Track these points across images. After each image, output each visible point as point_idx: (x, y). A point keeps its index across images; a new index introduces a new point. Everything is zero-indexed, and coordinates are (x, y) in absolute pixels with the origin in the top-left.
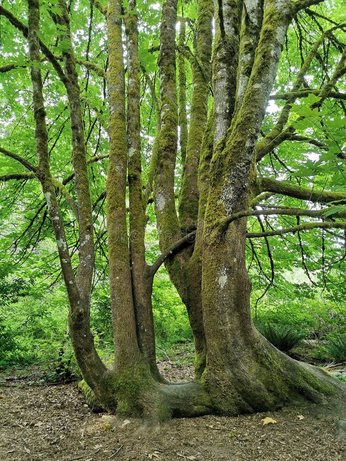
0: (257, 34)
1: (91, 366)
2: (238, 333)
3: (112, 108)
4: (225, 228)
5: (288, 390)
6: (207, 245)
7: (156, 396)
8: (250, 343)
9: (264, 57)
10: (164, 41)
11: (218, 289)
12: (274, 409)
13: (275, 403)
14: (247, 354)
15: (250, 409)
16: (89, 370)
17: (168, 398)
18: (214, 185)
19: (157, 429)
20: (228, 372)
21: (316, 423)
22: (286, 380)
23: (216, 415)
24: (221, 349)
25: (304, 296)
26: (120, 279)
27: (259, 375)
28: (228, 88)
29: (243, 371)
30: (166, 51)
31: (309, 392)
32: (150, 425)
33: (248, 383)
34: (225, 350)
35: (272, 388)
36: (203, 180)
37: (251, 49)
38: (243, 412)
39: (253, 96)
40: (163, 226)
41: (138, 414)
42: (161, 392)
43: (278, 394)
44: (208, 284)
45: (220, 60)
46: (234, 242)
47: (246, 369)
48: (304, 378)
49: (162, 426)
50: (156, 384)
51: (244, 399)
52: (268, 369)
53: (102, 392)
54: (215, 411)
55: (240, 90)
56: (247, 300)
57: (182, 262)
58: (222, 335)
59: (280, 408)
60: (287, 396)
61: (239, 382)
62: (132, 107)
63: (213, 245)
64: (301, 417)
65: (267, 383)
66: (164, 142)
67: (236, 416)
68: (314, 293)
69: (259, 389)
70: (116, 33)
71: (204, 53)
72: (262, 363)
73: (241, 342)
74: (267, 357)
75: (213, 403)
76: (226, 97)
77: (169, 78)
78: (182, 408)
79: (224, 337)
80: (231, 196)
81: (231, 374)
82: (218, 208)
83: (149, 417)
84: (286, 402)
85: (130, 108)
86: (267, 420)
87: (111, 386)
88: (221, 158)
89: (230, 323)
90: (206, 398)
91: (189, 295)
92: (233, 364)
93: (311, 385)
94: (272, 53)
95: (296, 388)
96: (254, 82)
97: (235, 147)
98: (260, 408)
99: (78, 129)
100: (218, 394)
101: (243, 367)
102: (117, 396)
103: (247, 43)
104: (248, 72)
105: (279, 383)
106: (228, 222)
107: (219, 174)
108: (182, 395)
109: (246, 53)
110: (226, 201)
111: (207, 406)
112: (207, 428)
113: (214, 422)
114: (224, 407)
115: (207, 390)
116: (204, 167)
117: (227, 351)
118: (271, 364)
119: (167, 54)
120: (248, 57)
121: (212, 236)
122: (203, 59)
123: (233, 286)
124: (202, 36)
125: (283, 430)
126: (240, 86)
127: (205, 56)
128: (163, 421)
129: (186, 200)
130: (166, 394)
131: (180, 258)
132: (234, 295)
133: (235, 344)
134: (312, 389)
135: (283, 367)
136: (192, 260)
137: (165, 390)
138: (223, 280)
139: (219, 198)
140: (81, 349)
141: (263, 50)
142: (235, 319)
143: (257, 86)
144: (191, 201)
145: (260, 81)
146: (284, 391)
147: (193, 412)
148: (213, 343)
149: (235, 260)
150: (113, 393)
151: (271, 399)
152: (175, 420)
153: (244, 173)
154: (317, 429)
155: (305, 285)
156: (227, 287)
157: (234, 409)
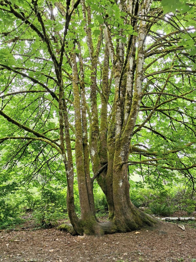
0: (131, 100)
1: (74, 217)
2: (126, 203)
3: (77, 117)
4: (121, 166)
5: (142, 222)
6: (115, 172)
7: (98, 227)
8: (130, 206)
9: (134, 109)
10: (92, 88)
11: (119, 187)
12: (138, 229)
13: (138, 227)
14: (129, 210)
15: (130, 230)
16: (73, 219)
17: (103, 227)
18: (117, 150)
19: (101, 238)
20: (123, 217)
21: (152, 232)
22: (142, 219)
23: (119, 232)
24: (120, 209)
25: (139, 187)
26: (83, 184)
27: (133, 217)
28: (121, 115)
29: (128, 216)
30: (93, 92)
31: (149, 223)
32: (99, 237)
33: (130, 220)
34: (122, 209)
35: (137, 222)
36: (110, 145)
37: (129, 105)
38: (128, 231)
39: (131, 122)
40: (94, 162)
41: (92, 234)
42: (100, 226)
43: (139, 224)
44: (115, 185)
45: (118, 105)
46: (124, 170)
47: (129, 216)
48: (147, 218)
49: (102, 237)
50: (98, 223)
51: (128, 226)
52: (136, 215)
53: (78, 227)
54: (119, 231)
55: (126, 118)
56: (129, 191)
57: (103, 176)
58: (120, 204)
59: (140, 229)
60: (142, 225)
61: (127, 220)
62: (84, 117)
63: (117, 171)
64: (147, 231)
65: (135, 220)
66: (94, 129)
67: (125, 233)
68: (144, 186)
69: (133, 222)
70: (77, 88)
71: (106, 92)
72: (134, 213)
73: (127, 206)
74: (135, 211)
75: (118, 229)
76: (120, 119)
77: (95, 103)
78: (108, 231)
79: (122, 205)
80: (123, 154)
81: (124, 218)
82: (119, 158)
83: (97, 234)
84: (142, 227)
85: (83, 117)
86: (137, 233)
87: (81, 224)
88: (120, 141)
89: (123, 199)
90: (115, 227)
91: (106, 189)
92: (124, 214)
93: (150, 220)
94: (137, 108)
95: (145, 222)
96: (131, 117)
97: (125, 138)
98: (133, 229)
99: (67, 127)
100: (120, 225)
101: (128, 215)
102: (84, 228)
103: (128, 102)
104: (129, 112)
105: (139, 220)
106: (123, 164)
107: (119, 146)
108: (107, 226)
109: (128, 106)
110: (122, 156)
111: (116, 230)
112: (118, 236)
113: (119, 235)
114: (122, 230)
115: (116, 224)
116: (110, 140)
117: (123, 210)
118: (137, 213)
119: (93, 94)
120: (128, 107)
121: (117, 168)
122: (105, 94)
123: (124, 186)
124: (105, 85)
125: (142, 235)
126: (126, 116)
127: (106, 93)
128: (102, 235)
129: (101, 151)
130: (102, 226)
131: (102, 175)
132: (124, 189)
133: (125, 207)
134: (150, 222)
135: (141, 214)
136: (107, 176)
137: (101, 225)
138: (121, 184)
139: (119, 155)
140: (71, 211)
141: (134, 107)
142: (125, 198)
143: (132, 119)
144: (103, 151)
145: (133, 117)
146: (141, 223)
147: (111, 232)
148: (117, 207)
149: (125, 177)
150: (82, 227)
151: (137, 226)
152: (105, 235)
153: (127, 147)
154: (153, 233)
155: (140, 182)
156: (122, 186)
157: (125, 230)
